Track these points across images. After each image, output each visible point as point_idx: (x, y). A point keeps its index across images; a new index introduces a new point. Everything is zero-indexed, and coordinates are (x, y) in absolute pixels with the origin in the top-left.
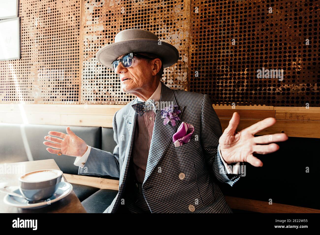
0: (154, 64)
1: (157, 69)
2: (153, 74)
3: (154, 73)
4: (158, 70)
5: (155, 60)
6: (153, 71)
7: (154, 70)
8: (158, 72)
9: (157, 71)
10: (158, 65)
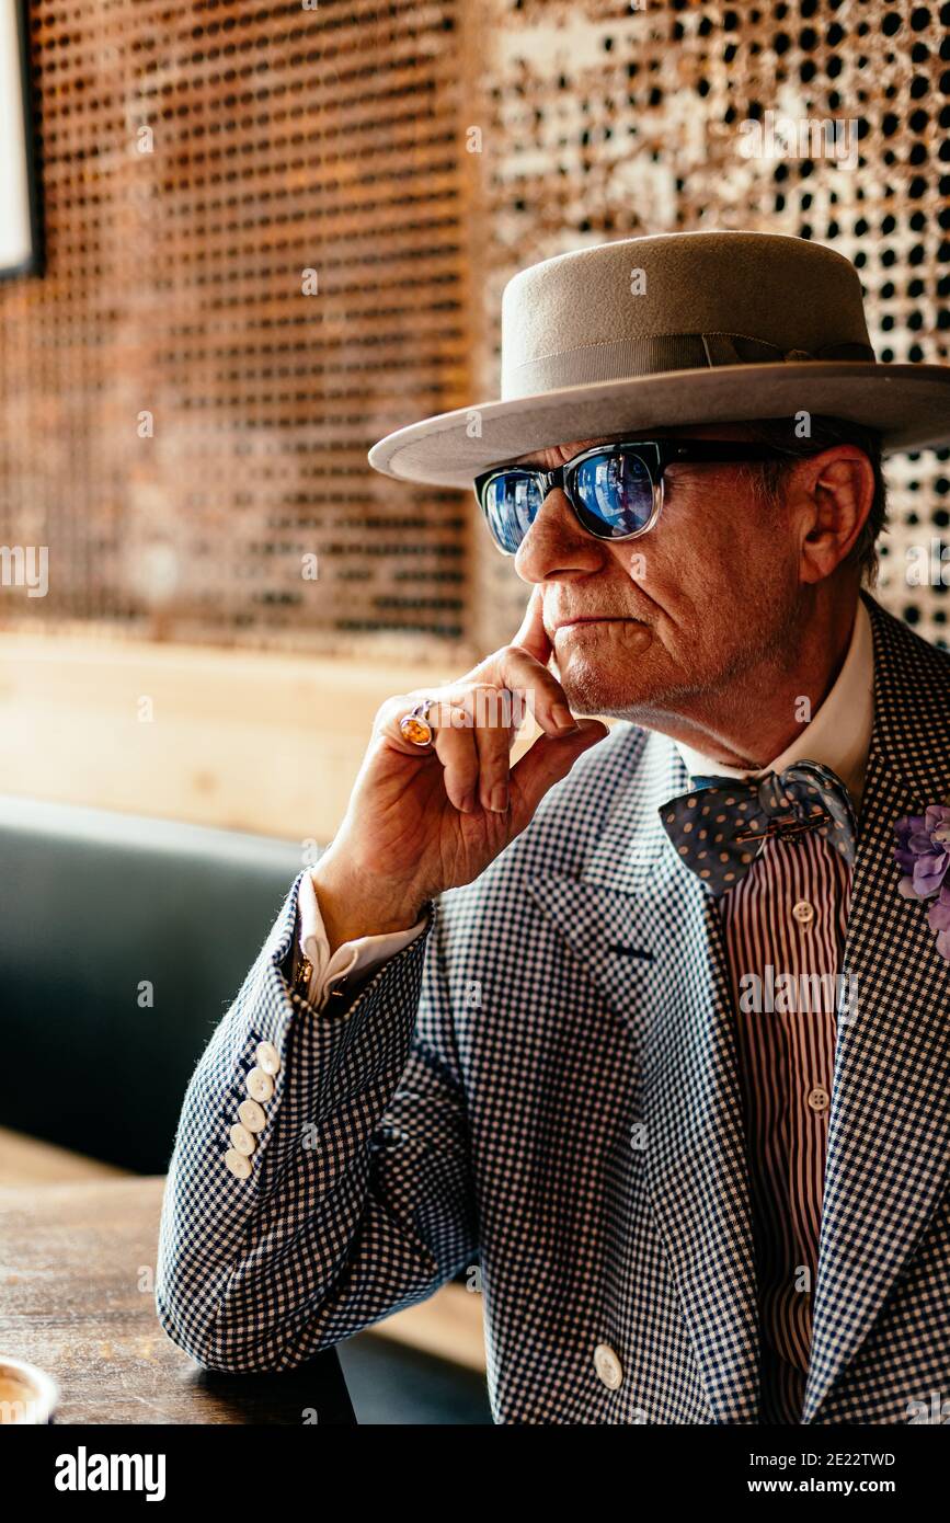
0: (818, 487)
1: (834, 529)
2: (805, 574)
3: (813, 566)
4: (843, 536)
5: (824, 460)
6: (810, 547)
7: (813, 537)
8: (847, 549)
9: (835, 547)
10: (844, 496)
